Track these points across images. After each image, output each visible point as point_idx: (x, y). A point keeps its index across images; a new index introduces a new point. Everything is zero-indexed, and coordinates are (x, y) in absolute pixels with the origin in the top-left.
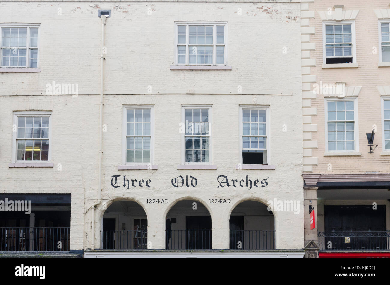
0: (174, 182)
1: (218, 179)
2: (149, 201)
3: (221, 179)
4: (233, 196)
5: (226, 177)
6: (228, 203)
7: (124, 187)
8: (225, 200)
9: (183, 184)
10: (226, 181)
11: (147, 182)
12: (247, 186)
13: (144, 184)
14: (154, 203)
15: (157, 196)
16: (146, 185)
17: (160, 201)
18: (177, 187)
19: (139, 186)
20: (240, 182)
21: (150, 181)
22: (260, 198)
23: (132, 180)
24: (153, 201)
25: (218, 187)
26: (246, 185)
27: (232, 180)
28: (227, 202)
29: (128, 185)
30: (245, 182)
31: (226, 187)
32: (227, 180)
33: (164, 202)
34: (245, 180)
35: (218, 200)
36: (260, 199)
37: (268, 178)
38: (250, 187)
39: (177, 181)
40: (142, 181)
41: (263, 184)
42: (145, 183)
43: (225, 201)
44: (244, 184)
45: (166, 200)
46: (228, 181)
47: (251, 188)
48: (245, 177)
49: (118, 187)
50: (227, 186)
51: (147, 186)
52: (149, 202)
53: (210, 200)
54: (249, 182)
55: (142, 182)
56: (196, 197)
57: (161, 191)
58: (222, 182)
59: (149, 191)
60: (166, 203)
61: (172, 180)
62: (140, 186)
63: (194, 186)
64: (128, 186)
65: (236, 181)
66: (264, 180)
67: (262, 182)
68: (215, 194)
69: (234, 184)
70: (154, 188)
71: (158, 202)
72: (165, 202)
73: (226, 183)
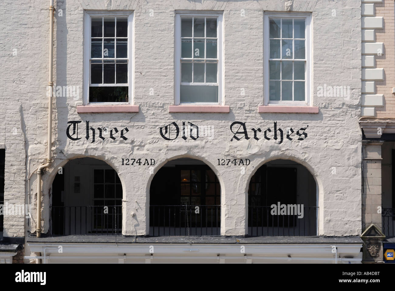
0: (164, 131)
1: (231, 128)
2: (125, 162)
3: (236, 128)
4: (254, 154)
5: (243, 125)
6: (246, 165)
7: (87, 139)
8: (242, 160)
9: (177, 135)
10: (243, 131)
11: (122, 131)
12: (276, 138)
13: (117, 135)
14: (132, 164)
15: (138, 153)
16: (121, 137)
17: (143, 161)
18: (169, 139)
19: (111, 137)
20: (265, 132)
21: (127, 130)
22: (295, 157)
23: (99, 129)
24: (131, 162)
25: (232, 140)
26: (274, 136)
27: (253, 129)
29: (94, 136)
30: (273, 133)
31: (244, 140)
32: (245, 129)
33: (148, 163)
34: (273, 129)
35: (231, 160)
37: (308, 126)
38: (280, 140)
39: (168, 130)
40: (114, 130)
41: (300, 135)
42: (120, 132)
43: (241, 162)
44: (270, 135)
45: (151, 160)
46: (247, 130)
47: (281, 142)
48: (273, 125)
49: (77, 139)
50: (246, 138)
51: (122, 139)
52: (124, 164)
53: (219, 160)
54: (278, 133)
55: (114, 132)
56: (197, 155)
57: (144, 146)
58: (237, 133)
59: (125, 145)
60: (151, 165)
61: (161, 128)
63: (195, 139)
64: (94, 138)
65: (259, 130)
66: (302, 129)
67: (298, 133)
68: (227, 152)
69: (255, 135)
70: (133, 141)
71: (140, 163)
72: (150, 164)
73: (244, 135)
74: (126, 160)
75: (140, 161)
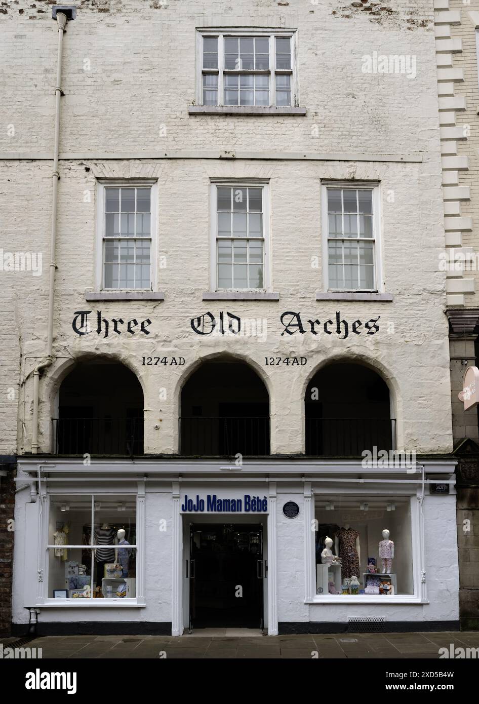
1: (281, 319)
2: (146, 362)
3: (287, 319)
4: (312, 351)
5: (297, 315)
6: (302, 364)
7: (99, 333)
8: (295, 358)
10: (297, 323)
11: (143, 324)
12: (339, 332)
13: (137, 329)
14: (156, 364)
15: (162, 351)
16: (142, 330)
17: (169, 360)
19: (128, 331)
20: (325, 325)
21: (149, 322)
22: (363, 356)
23: (114, 321)
24: (154, 361)
25: (283, 334)
26: (336, 330)
27: (310, 321)
28: (300, 363)
29: (107, 329)
30: (335, 325)
31: (298, 335)
32: (299, 320)
33: (176, 362)
34: (334, 321)
35: (283, 359)
36: (364, 358)
37: (379, 317)
38: (345, 334)
40: (133, 322)
41: (370, 328)
42: (139, 326)
43: (296, 361)
44: (332, 328)
45: (180, 358)
46: (302, 322)
47: (346, 336)
48: (335, 316)
49: (86, 333)
50: (300, 332)
51: (142, 333)
52: (146, 364)
53: (267, 358)
54: (342, 325)
55: (132, 324)
56: (238, 353)
57: (170, 341)
58: (289, 325)
59: (148, 340)
60: (180, 364)
62: (130, 330)
64: (107, 332)
65: (318, 322)
67: (367, 326)
68: (277, 349)
69: (313, 328)
70: (157, 336)
71: (165, 362)
72: (178, 363)
73: (298, 327)
74: (148, 359)
75: (165, 360)
